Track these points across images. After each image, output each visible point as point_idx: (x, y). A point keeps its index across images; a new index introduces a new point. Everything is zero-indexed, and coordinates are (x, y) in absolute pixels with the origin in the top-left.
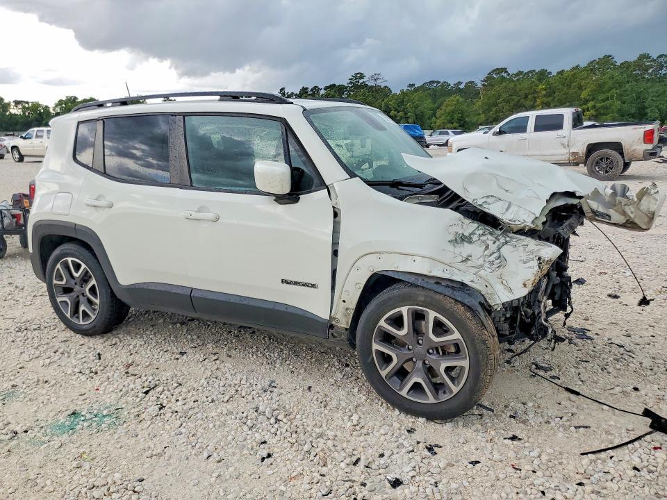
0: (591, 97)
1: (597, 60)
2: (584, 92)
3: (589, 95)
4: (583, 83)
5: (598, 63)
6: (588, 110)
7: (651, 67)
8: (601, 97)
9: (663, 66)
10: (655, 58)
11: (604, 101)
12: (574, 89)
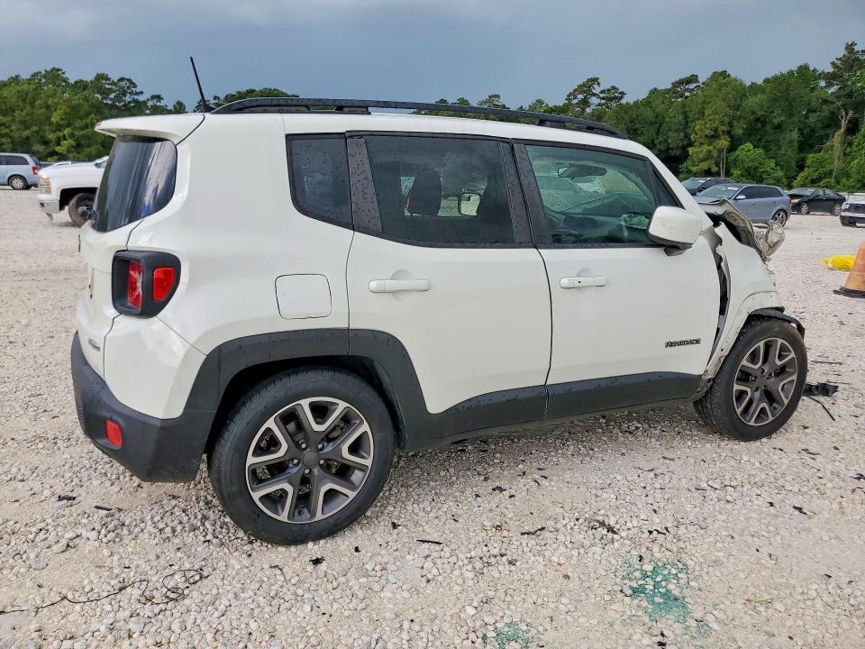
0: (66, 122)
1: (44, 73)
2: (55, 114)
3: (62, 119)
4: (50, 101)
5: (45, 77)
6: (65, 138)
7: (111, 91)
8: (78, 123)
9: (126, 92)
10: (116, 81)
11: (83, 129)
12: (40, 108)
